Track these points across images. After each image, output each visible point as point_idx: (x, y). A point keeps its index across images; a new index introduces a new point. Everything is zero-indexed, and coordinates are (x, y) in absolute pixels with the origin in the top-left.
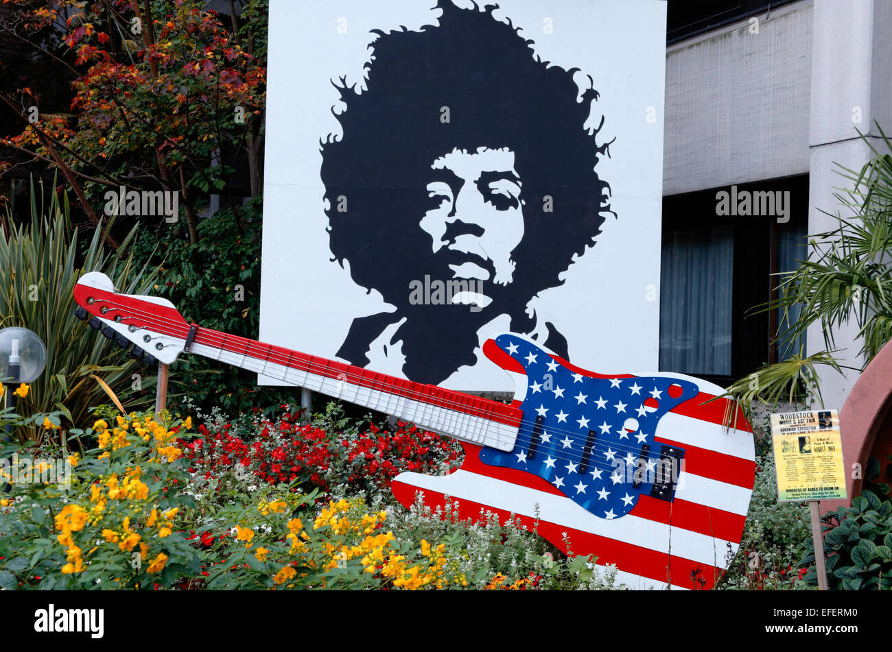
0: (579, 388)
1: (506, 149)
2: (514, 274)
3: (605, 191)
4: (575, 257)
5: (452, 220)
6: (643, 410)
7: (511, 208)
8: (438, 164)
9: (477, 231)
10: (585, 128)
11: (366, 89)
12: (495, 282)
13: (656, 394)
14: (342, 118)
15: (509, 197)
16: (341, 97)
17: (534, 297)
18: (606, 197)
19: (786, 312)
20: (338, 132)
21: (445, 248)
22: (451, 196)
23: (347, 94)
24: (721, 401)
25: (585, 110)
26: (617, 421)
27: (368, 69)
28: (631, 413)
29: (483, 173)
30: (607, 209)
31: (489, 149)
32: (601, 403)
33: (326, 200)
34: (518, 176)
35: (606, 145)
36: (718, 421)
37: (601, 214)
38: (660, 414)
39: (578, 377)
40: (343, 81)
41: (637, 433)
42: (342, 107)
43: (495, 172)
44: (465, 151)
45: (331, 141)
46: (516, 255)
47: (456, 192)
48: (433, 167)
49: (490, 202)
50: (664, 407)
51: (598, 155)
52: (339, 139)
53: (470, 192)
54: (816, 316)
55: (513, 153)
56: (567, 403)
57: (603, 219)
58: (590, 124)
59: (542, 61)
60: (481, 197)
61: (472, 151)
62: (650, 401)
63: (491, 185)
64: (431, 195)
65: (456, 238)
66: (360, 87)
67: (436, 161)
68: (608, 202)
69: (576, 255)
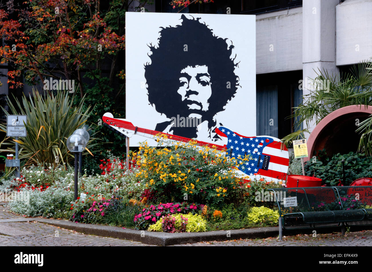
0: (242, 141)
1: (205, 66)
2: (209, 107)
3: (237, 79)
4: (228, 101)
5: (188, 90)
6: (259, 146)
7: (207, 85)
8: (183, 71)
9: (196, 93)
10: (230, 58)
11: (158, 47)
12: (203, 110)
13: (262, 142)
14: (151, 57)
15: (206, 82)
16: (150, 50)
17: (215, 115)
18: (238, 81)
19: (296, 118)
20: (150, 62)
21: (186, 99)
22: (187, 82)
23: (152, 49)
24: (280, 143)
25: (230, 52)
26: (252, 149)
27: (159, 40)
28: (256, 147)
29: (198, 74)
30: (238, 85)
31: (199, 66)
32: (248, 145)
33: (147, 84)
34: (209, 75)
35: (237, 64)
36: (279, 148)
37: (236, 86)
38: (263, 147)
39: (241, 138)
40: (151, 44)
41: (258, 152)
42: (151, 53)
43: (201, 74)
44: (192, 67)
45: (148, 65)
46: (209, 101)
47: (189, 80)
48: (181, 72)
49: (200, 84)
50: (264, 145)
51: (235, 67)
52: (150, 64)
53: (193, 80)
54: (304, 119)
55: (207, 67)
56: (239, 145)
57: (237, 88)
58: (232, 57)
59: (216, 36)
60: (197, 82)
61: (194, 67)
62: (261, 144)
63: (200, 78)
64: (181, 82)
65: (189, 96)
66: (157, 46)
67: (182, 70)
68: (238, 82)
69: (228, 100)
